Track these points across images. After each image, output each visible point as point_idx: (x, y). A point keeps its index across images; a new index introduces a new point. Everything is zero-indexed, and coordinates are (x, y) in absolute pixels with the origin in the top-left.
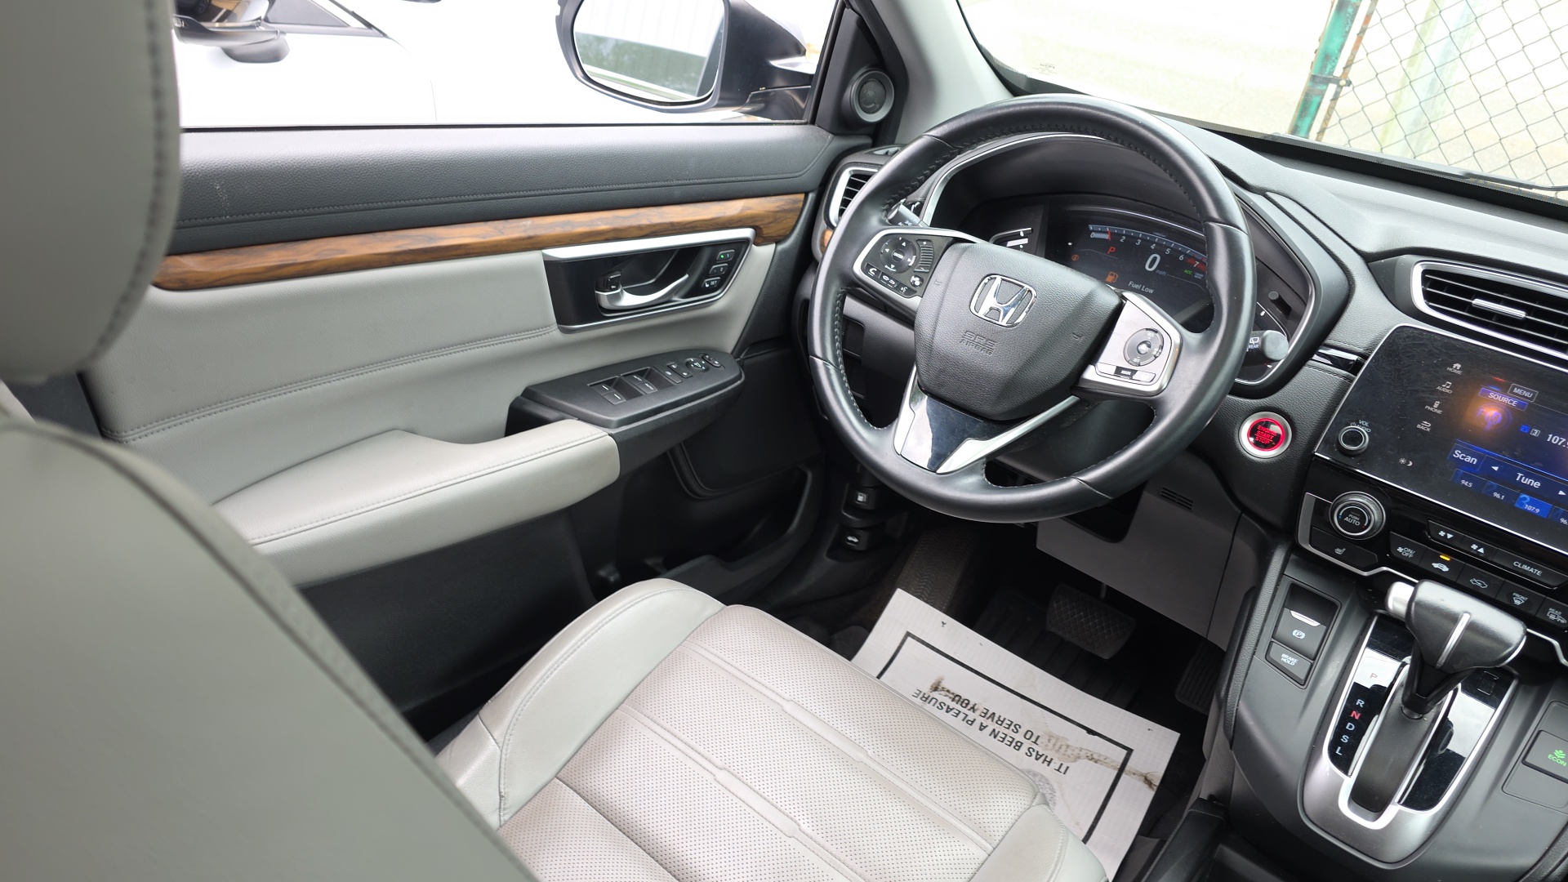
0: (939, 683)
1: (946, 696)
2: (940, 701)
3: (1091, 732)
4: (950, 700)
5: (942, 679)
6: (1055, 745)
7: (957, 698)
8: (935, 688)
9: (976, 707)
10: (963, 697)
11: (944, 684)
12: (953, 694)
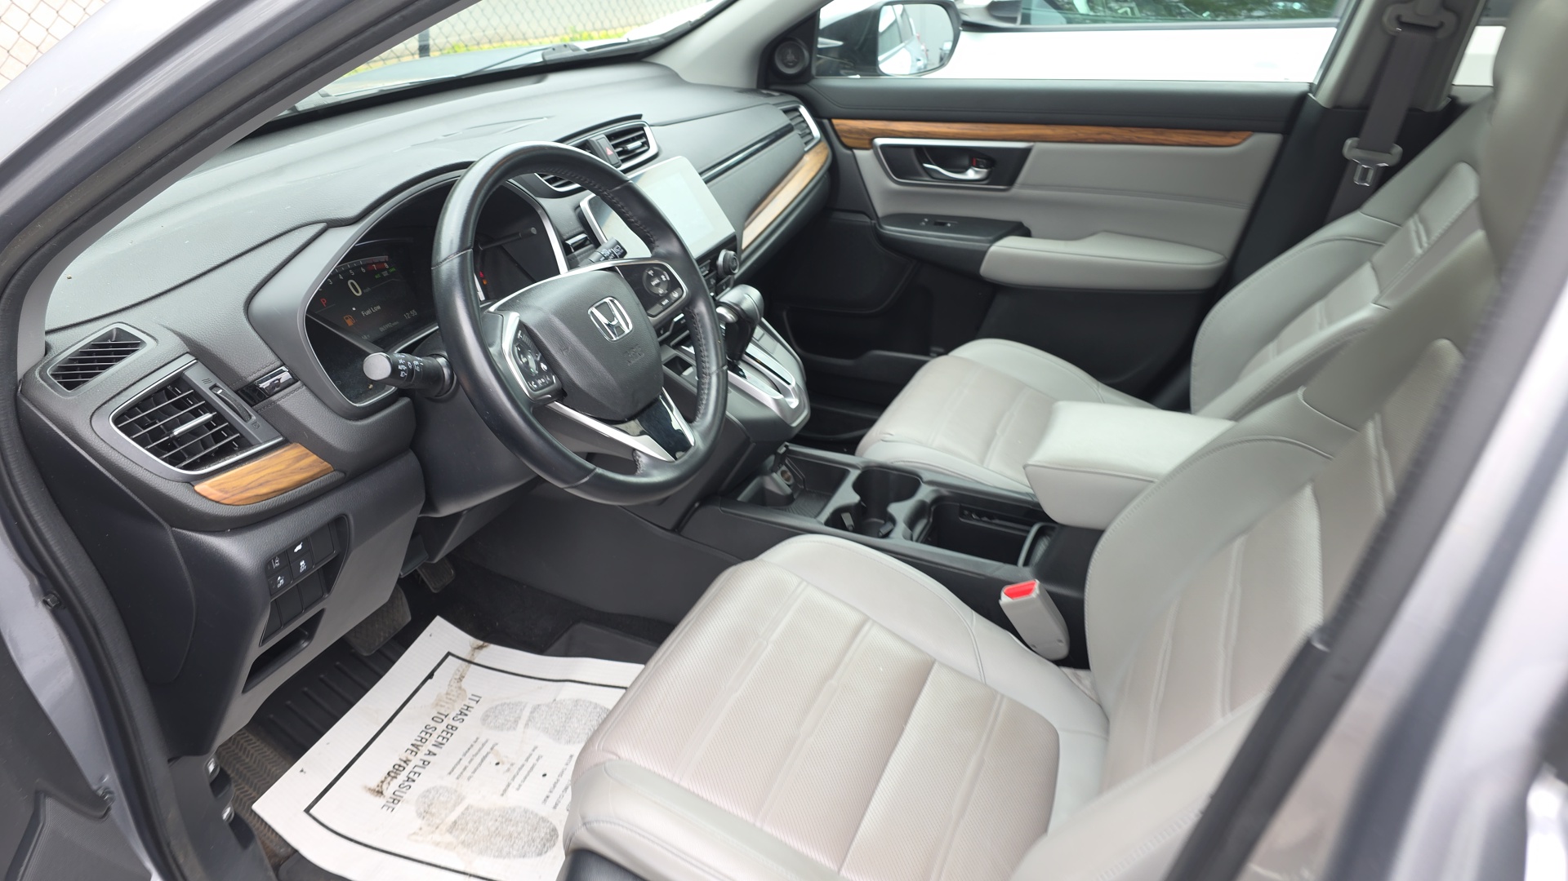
0: (372, 791)
1: (389, 783)
2: (397, 788)
3: (431, 676)
4: (395, 780)
5: (365, 787)
6: (447, 703)
7: (392, 774)
8: (380, 793)
9: (405, 759)
10: (391, 769)
11: (374, 784)
12: (386, 778)
